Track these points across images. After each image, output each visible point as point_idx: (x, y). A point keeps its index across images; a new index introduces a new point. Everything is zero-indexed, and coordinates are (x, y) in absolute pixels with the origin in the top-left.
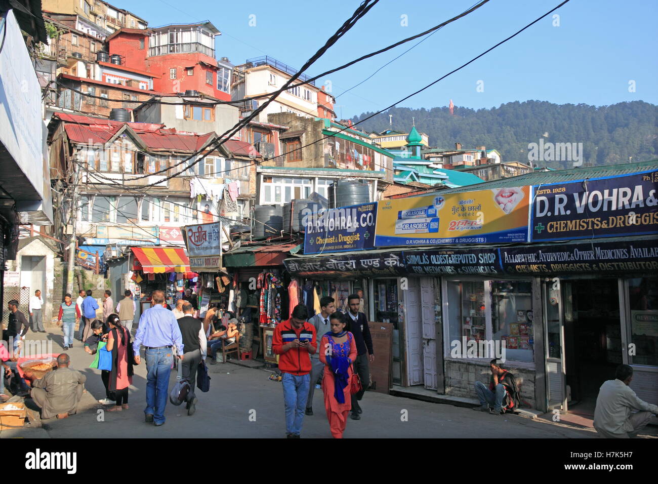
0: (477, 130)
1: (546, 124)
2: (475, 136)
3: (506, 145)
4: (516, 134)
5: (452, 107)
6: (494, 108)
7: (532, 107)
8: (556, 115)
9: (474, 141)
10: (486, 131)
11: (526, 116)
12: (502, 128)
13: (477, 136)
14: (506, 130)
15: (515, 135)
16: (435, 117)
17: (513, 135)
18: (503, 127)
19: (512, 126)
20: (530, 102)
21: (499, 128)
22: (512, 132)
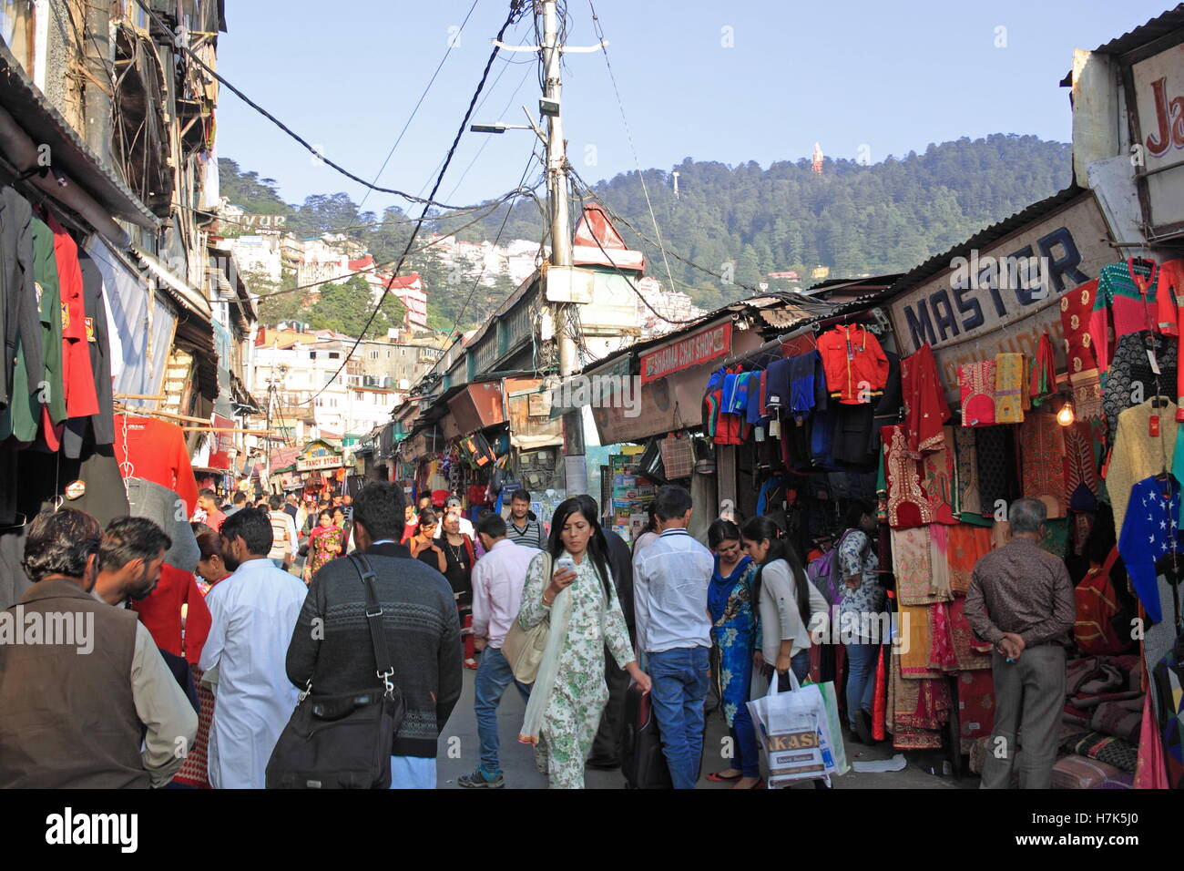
0: (871, 197)
1: (1034, 179)
2: (865, 209)
3: (938, 225)
4: (962, 202)
5: (819, 158)
6: (912, 154)
7: (999, 148)
8: (1057, 162)
9: (862, 218)
10: (891, 198)
11: (985, 165)
12: (928, 191)
13: (871, 209)
14: (939, 193)
15: (960, 205)
16: (778, 177)
17: (956, 205)
18: (931, 188)
19: (952, 184)
20: (996, 139)
21: (924, 192)
22: (953, 198)
